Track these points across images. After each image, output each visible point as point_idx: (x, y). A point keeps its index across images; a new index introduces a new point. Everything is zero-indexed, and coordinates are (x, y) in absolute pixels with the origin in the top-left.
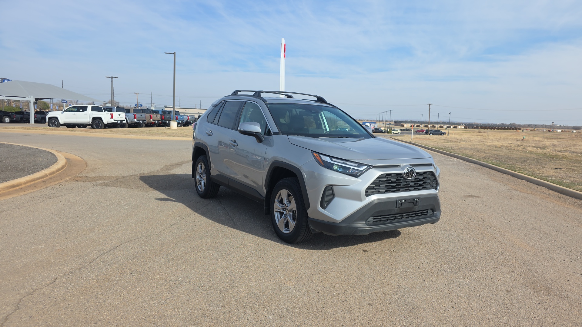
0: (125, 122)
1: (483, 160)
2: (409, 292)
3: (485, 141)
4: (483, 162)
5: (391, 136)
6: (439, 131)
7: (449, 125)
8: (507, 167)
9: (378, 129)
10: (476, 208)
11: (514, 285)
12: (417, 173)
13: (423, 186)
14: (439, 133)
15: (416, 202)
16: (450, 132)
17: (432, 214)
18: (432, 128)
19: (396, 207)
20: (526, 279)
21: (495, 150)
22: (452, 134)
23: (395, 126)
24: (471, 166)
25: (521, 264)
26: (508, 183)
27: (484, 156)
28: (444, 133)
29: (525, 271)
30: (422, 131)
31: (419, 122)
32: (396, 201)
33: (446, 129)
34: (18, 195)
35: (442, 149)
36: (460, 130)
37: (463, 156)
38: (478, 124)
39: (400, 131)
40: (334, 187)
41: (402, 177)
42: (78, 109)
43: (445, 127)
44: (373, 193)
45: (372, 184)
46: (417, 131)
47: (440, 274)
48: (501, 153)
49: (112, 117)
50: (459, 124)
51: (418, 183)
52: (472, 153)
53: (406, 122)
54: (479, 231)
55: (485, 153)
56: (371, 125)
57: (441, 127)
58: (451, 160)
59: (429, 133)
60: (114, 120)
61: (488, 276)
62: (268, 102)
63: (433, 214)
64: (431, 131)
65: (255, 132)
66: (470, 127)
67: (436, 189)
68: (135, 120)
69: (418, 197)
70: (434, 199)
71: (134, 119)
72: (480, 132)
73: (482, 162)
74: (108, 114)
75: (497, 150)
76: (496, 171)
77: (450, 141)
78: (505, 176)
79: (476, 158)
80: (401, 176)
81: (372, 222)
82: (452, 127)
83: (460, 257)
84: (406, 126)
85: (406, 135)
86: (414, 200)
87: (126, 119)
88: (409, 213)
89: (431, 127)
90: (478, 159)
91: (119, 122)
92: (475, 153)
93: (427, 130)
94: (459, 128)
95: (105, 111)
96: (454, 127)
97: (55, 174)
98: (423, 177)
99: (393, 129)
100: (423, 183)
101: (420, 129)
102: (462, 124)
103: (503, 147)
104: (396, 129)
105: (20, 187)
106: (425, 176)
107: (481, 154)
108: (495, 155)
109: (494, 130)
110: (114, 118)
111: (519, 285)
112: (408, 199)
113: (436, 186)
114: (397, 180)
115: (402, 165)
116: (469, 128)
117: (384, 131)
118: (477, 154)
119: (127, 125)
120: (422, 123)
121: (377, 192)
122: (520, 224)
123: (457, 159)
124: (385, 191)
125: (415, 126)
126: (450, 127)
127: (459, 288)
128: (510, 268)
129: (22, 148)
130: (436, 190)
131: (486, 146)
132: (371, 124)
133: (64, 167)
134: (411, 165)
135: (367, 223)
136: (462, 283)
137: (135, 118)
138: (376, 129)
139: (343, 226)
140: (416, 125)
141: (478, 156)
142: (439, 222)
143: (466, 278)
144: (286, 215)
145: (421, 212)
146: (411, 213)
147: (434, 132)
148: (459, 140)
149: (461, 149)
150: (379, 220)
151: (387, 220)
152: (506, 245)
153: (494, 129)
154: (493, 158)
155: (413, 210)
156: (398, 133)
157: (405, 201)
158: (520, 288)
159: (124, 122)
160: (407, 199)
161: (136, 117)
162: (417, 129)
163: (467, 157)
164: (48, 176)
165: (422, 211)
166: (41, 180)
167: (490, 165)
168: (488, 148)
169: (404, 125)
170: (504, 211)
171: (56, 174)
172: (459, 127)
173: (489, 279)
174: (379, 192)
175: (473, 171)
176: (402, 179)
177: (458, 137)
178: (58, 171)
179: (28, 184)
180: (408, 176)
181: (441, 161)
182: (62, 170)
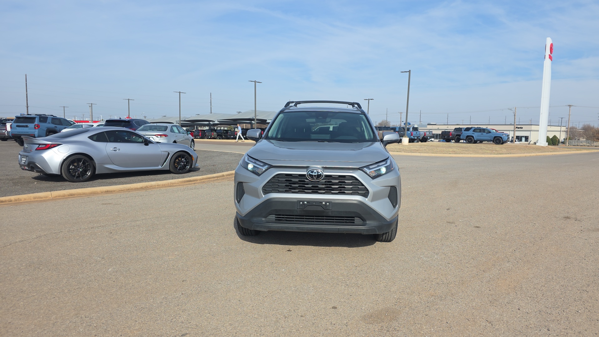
12: (328, 176)
15: (326, 206)
17: (362, 223)
19: (297, 208)
40: (244, 184)
41: (306, 179)
44: (271, 191)
51: (331, 187)
63: (365, 223)
69: (329, 201)
81: (275, 220)
86: (321, 203)
98: (338, 181)
100: (339, 187)
106: (342, 180)
112: (313, 202)
113: (364, 193)
114: (299, 181)
115: (311, 166)
124: (285, 191)
130: (365, 197)
134: (323, 167)
135: (268, 219)
165: (342, 217)
166: (216, 178)
174: (278, 192)
179: (202, 181)
180: (313, 178)
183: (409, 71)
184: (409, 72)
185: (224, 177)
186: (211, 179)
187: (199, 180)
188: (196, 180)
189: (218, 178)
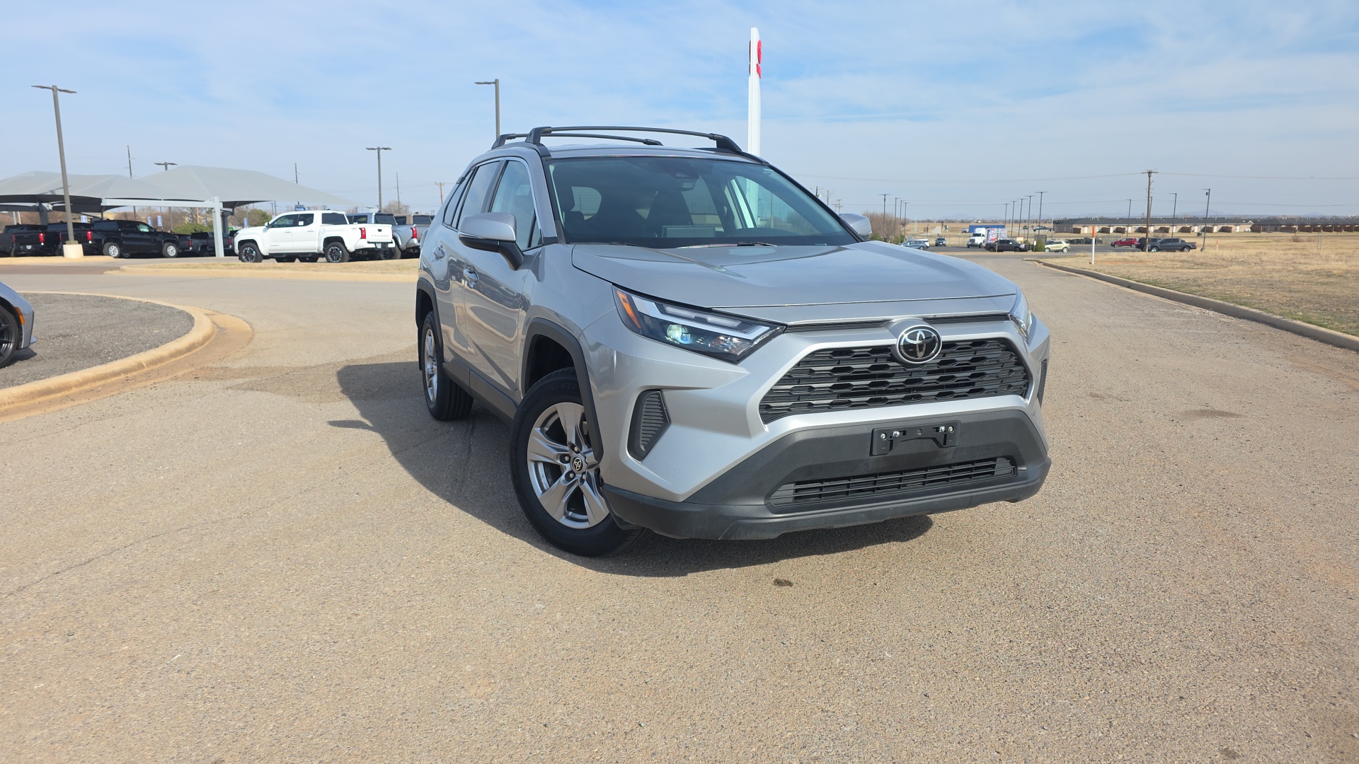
0: (393, 245)
1: (1278, 312)
2: (851, 740)
3: (1303, 261)
4: (1279, 317)
5: (1042, 257)
6: (1176, 240)
7: (1207, 223)
8: (1351, 327)
9: (1008, 241)
10: (1211, 449)
11: (1258, 729)
12: (949, 345)
13: (973, 384)
14: (1178, 246)
15: (946, 435)
16: (1208, 241)
17: (1011, 473)
18: (1157, 234)
19: (871, 454)
20: (1311, 706)
21: (1323, 284)
22: (1213, 248)
23: (1057, 232)
24: (1240, 329)
25: (1310, 643)
26: (1344, 373)
27: (1285, 300)
28: (1191, 247)
29: (1321, 672)
30: (1129, 242)
31: (1122, 221)
32: (873, 434)
33: (1199, 234)
34: (43, 412)
35: (1167, 285)
36: (1240, 236)
37: (1221, 302)
38: (1293, 219)
39: (1067, 245)
40: (666, 394)
41: (893, 359)
42: (293, 221)
43: (1196, 229)
44: (789, 410)
45: (782, 381)
46: (1116, 243)
47: (996, 673)
48: (1338, 291)
49: (363, 236)
50: (1238, 221)
51: (953, 377)
52: (1253, 292)
53: (1087, 221)
54: (1196, 524)
55: (1290, 291)
56: (990, 233)
57: (1183, 230)
58: (1185, 312)
59: (1148, 246)
60: (369, 243)
61: (1169, 688)
62: (553, 157)
63: (1015, 471)
64: (1154, 240)
65: (500, 241)
66: (1269, 227)
67: (1024, 395)
68: (415, 240)
69: (953, 421)
70: (1020, 425)
71: (413, 238)
72: (1296, 240)
73: (1274, 316)
74: (355, 229)
75: (1331, 282)
76: (1315, 340)
77: (1202, 264)
78: (1339, 354)
79: (1260, 306)
80: (888, 355)
81: (791, 500)
82: (1216, 229)
83: (1095, 614)
84: (1086, 231)
85: (1082, 254)
86: (937, 429)
87: (394, 238)
88: (926, 469)
89: (1155, 231)
90: (1265, 309)
91: (379, 246)
92: (1259, 294)
93: (1142, 240)
94: (1238, 231)
95: (351, 223)
96: (1223, 230)
97: (166, 363)
98: (970, 358)
99: (1048, 239)
100: (972, 376)
101: (1123, 237)
102: (1247, 221)
103: (1349, 275)
104: (1057, 241)
105: (67, 393)
106: (979, 355)
107: (1277, 295)
108: (1319, 296)
109: (1339, 234)
110: (369, 238)
111: (1280, 729)
112: (914, 429)
113: (1022, 383)
114: (872, 368)
115: (896, 319)
116: (1265, 230)
117: (1023, 246)
118: (1267, 295)
119: (399, 254)
120: (1130, 221)
121: (806, 409)
122: (1347, 500)
123: (1204, 310)
124: (831, 404)
125: (1111, 231)
126: (1210, 230)
127: (1043, 732)
128: (1266, 660)
129: (139, 306)
130: (1024, 398)
131: (1300, 273)
132: (989, 231)
133: (196, 348)
134: (927, 320)
135: (773, 502)
136: (1061, 713)
137: (414, 236)
138: (1001, 242)
139: (695, 512)
140: (1115, 227)
141: (1268, 301)
142: (1037, 496)
143: (1086, 692)
144: (571, 475)
145: (970, 466)
146: (930, 472)
147: (1163, 245)
148: (1228, 261)
149: (1221, 282)
150: (817, 492)
151: (847, 493)
152: (1278, 573)
153: (1338, 230)
154: (1311, 306)
155: (936, 462)
156: (1062, 251)
157: (904, 432)
158: (1279, 742)
159: (390, 246)
160: (907, 430)
161: (416, 235)
162: (1117, 237)
163: (1232, 305)
164: (143, 366)
165: (972, 462)
166: (123, 376)
167: (1299, 322)
168: (1303, 279)
169: (1080, 229)
170: (1305, 458)
171: (168, 362)
172: (1237, 229)
173: (1171, 698)
174: (811, 408)
175: (1243, 341)
176: (890, 364)
177: (1226, 253)
178: (176, 356)
179: (86, 387)
180: (914, 354)
181: (1153, 315)
182: (189, 354)
183: (496, 82)
184: (494, 83)
185: (144, 370)
186: (109, 381)
187: (76, 386)
188: (66, 387)
189: (129, 375)
